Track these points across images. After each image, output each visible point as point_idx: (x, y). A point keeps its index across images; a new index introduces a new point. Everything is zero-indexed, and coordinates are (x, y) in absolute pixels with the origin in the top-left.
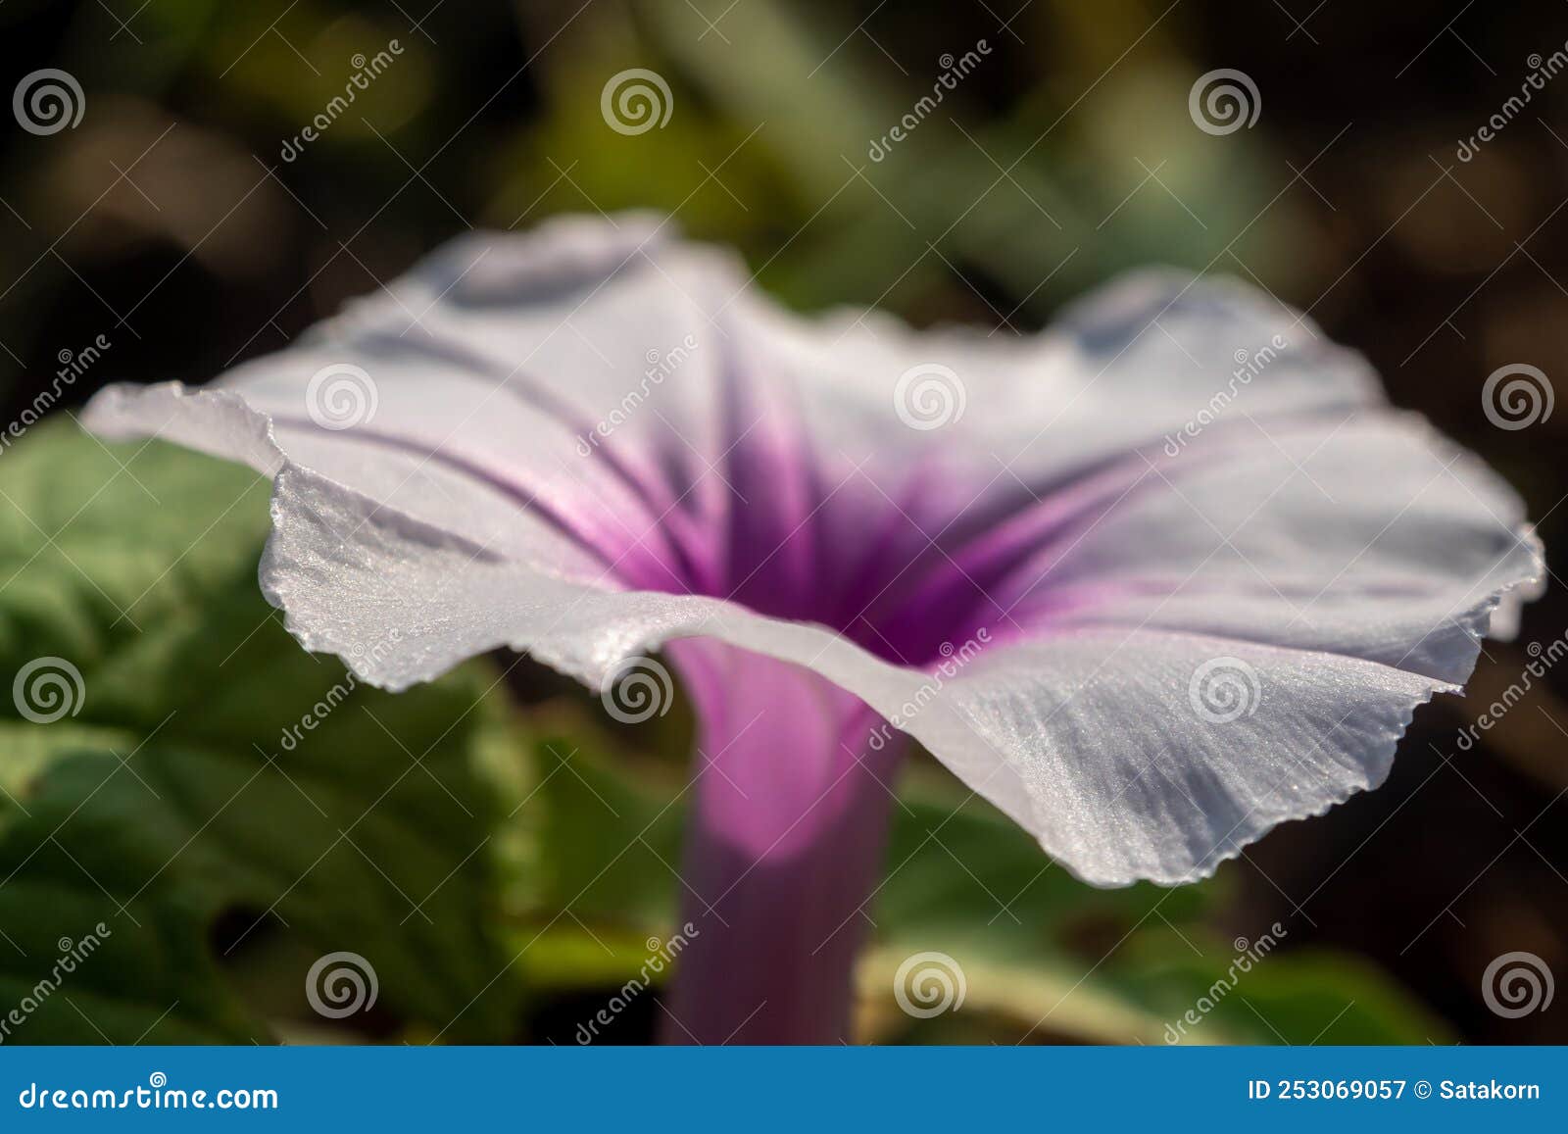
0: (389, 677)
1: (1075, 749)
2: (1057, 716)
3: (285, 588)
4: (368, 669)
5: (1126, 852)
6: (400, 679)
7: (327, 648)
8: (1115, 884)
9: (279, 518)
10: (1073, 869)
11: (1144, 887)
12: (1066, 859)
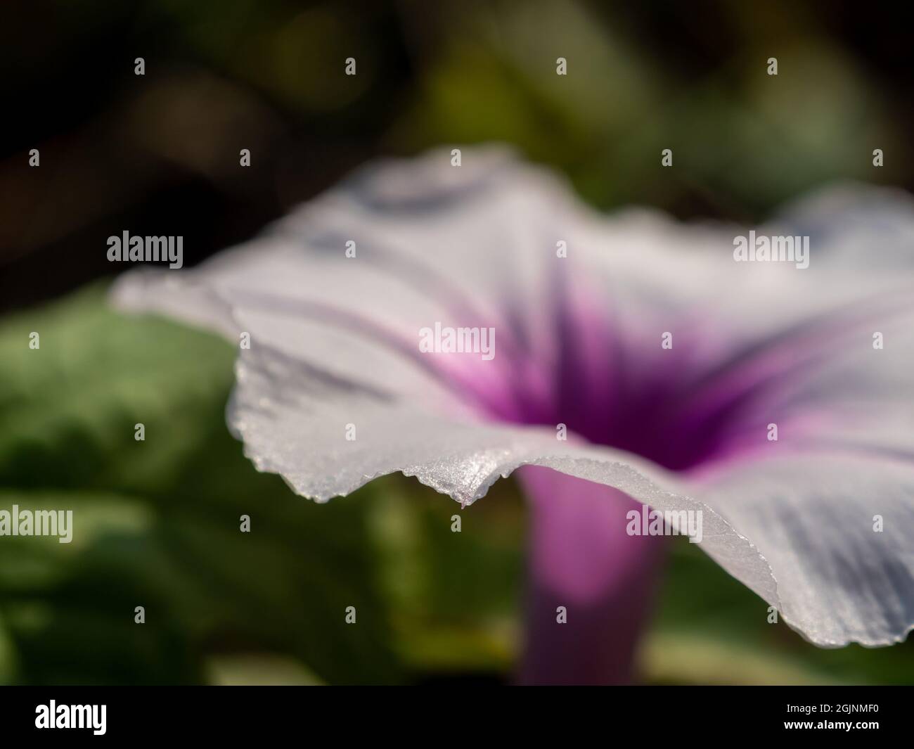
0: (316, 492)
1: (802, 543)
2: (788, 517)
3: (246, 425)
4: (302, 487)
5: (840, 620)
6: (325, 493)
7: (273, 469)
8: (833, 645)
9: (242, 373)
10: (804, 634)
11: (854, 646)
12: (799, 627)
